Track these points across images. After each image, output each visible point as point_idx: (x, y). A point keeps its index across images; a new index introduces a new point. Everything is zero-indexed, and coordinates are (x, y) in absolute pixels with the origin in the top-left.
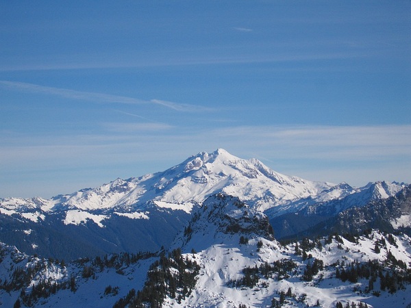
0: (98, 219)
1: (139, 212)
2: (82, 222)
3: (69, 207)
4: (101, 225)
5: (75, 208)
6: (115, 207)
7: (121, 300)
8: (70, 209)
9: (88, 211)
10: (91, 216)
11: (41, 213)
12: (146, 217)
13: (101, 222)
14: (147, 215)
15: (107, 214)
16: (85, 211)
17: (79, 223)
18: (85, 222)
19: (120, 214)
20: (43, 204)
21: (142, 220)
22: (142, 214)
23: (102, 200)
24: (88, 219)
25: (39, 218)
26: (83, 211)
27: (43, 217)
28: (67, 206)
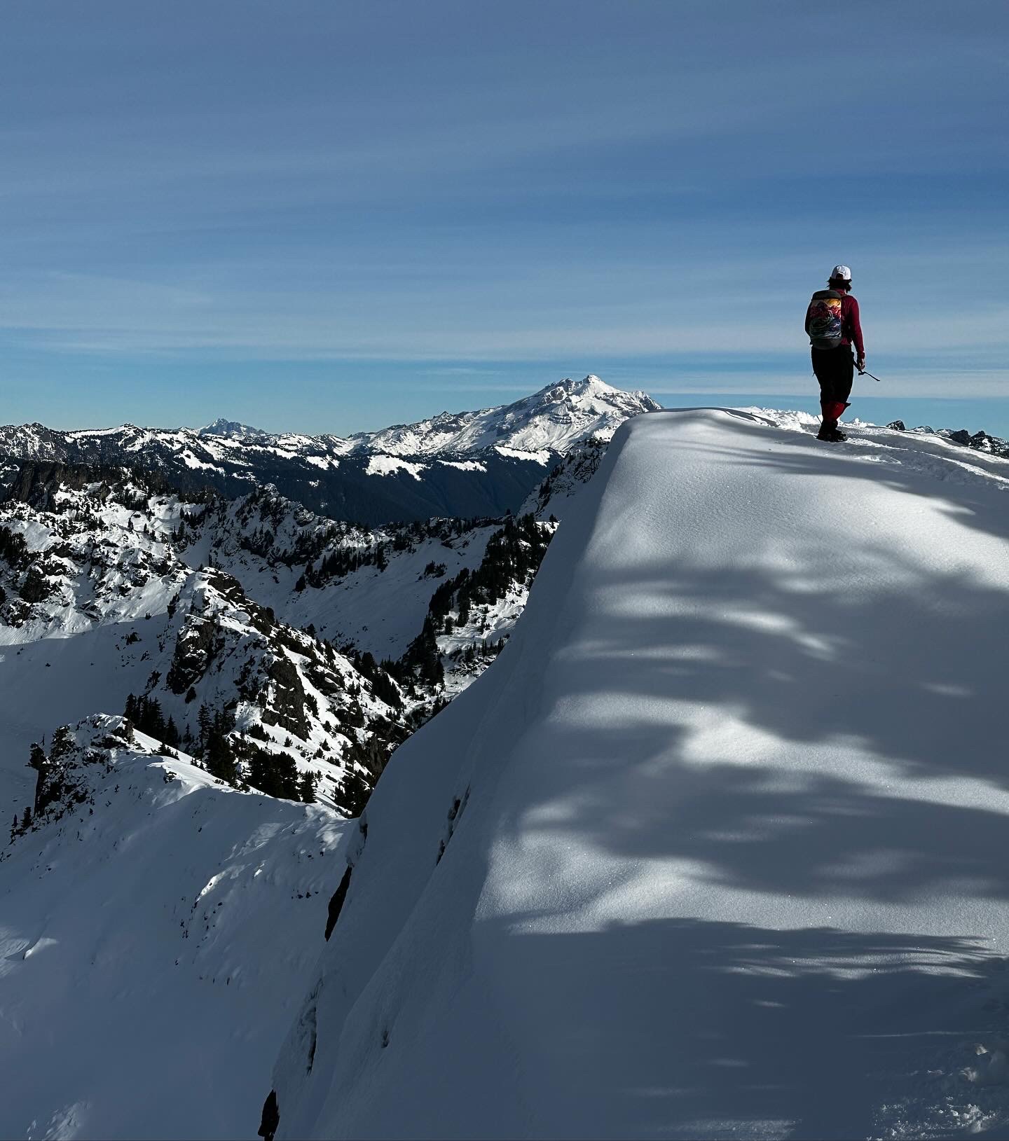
0: (413, 469)
1: (473, 461)
2: (392, 472)
3: (375, 451)
4: (418, 478)
5: (383, 453)
6: (439, 453)
7: (449, 582)
8: (376, 454)
9: (400, 457)
10: (404, 465)
11: (334, 458)
12: (482, 468)
13: (418, 473)
14: (484, 465)
15: (428, 463)
16: (397, 457)
17: (387, 473)
18: (396, 473)
19: (446, 463)
20: (337, 445)
21: (476, 471)
22: (477, 464)
23: (420, 442)
24: (399, 468)
25: (330, 464)
26: (393, 456)
27: (336, 463)
28: (372, 448)
